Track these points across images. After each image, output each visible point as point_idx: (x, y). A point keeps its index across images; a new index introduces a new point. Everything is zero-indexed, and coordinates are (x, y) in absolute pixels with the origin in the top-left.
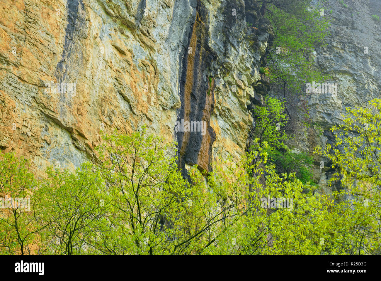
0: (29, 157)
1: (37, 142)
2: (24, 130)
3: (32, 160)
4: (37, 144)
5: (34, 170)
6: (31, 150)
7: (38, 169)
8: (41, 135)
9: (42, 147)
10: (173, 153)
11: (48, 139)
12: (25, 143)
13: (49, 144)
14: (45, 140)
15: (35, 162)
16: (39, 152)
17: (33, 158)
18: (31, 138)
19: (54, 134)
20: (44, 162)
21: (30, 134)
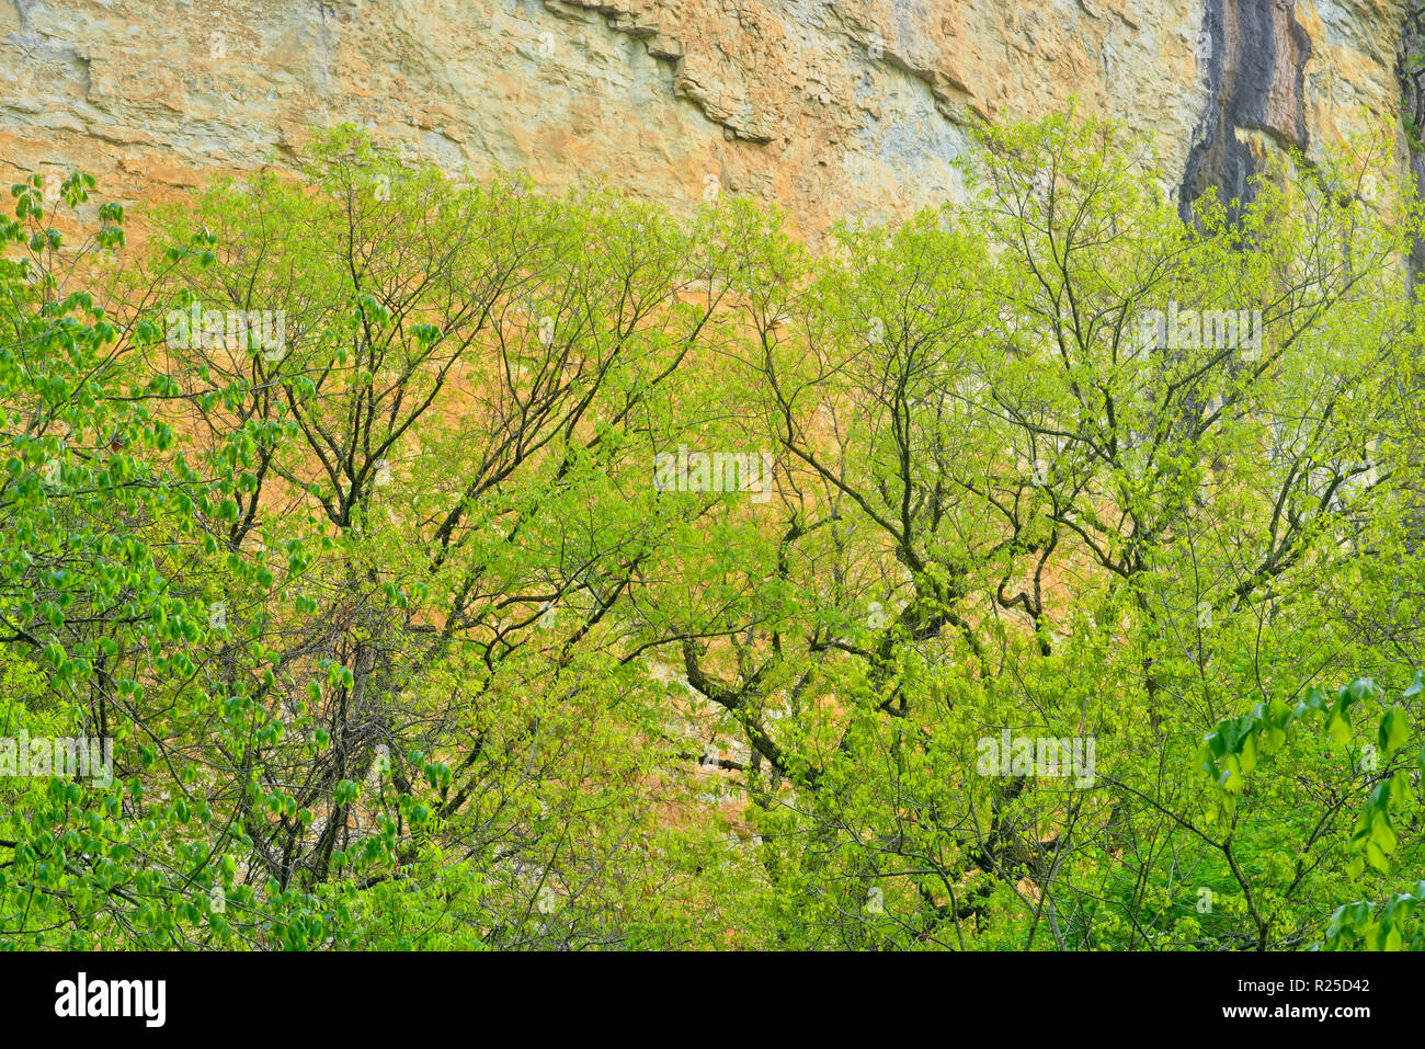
0: (829, 155)
1: (846, 116)
2: (813, 89)
3: (839, 163)
4: (848, 122)
5: (846, 187)
6: (834, 137)
7: (855, 183)
8: (856, 98)
9: (861, 128)
10: (1200, 104)
11: (873, 106)
12: (816, 123)
13: (877, 119)
14: (868, 110)
15: (845, 166)
16: (855, 141)
17: (840, 158)
18: (831, 108)
19: (888, 91)
20: (868, 164)
21: (826, 99)
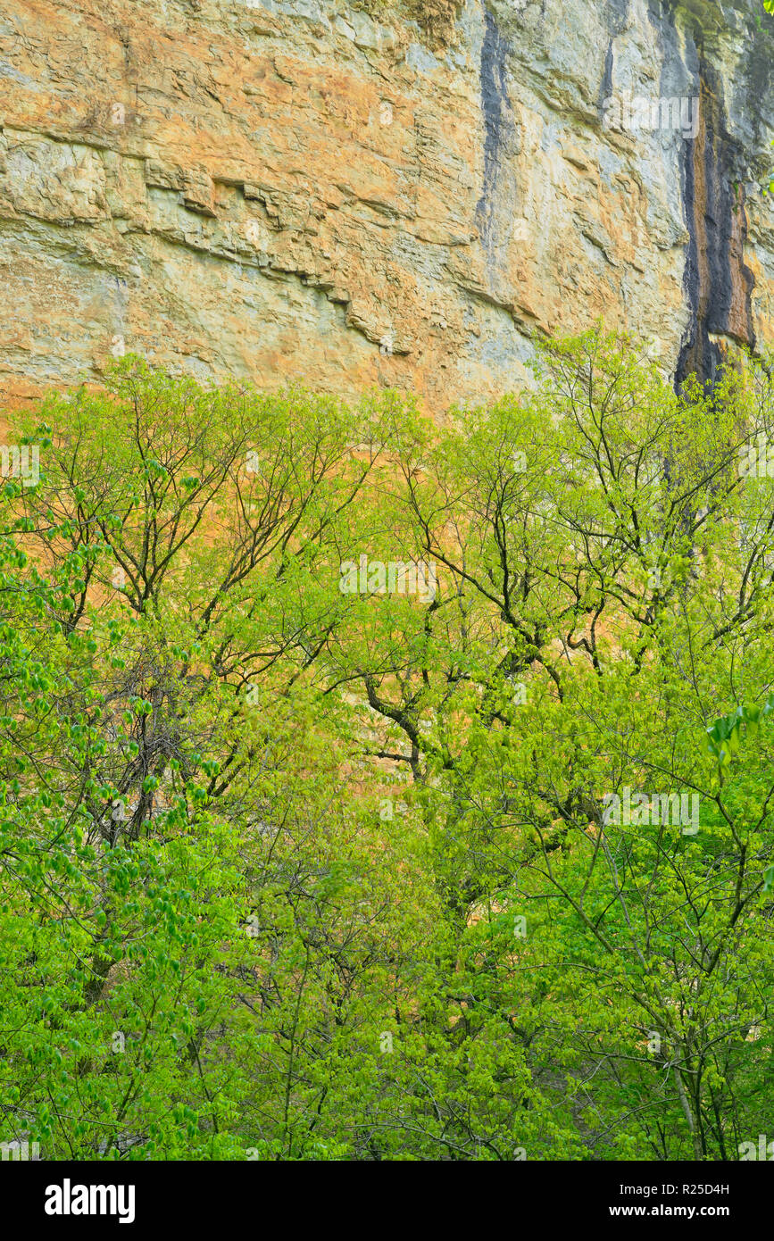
0: (448, 361)
1: (457, 335)
2: (436, 319)
3: (454, 366)
4: (459, 339)
5: (459, 381)
6: (450, 349)
7: (465, 378)
8: (463, 324)
9: (467, 343)
10: (686, 319)
11: (475, 329)
12: (438, 340)
13: (477, 337)
14: (472, 331)
15: (458, 368)
16: (464, 351)
17: (455, 363)
18: (448, 331)
19: (484, 318)
20: (473, 366)
21: (444, 325)
